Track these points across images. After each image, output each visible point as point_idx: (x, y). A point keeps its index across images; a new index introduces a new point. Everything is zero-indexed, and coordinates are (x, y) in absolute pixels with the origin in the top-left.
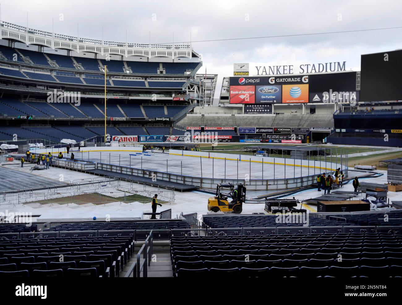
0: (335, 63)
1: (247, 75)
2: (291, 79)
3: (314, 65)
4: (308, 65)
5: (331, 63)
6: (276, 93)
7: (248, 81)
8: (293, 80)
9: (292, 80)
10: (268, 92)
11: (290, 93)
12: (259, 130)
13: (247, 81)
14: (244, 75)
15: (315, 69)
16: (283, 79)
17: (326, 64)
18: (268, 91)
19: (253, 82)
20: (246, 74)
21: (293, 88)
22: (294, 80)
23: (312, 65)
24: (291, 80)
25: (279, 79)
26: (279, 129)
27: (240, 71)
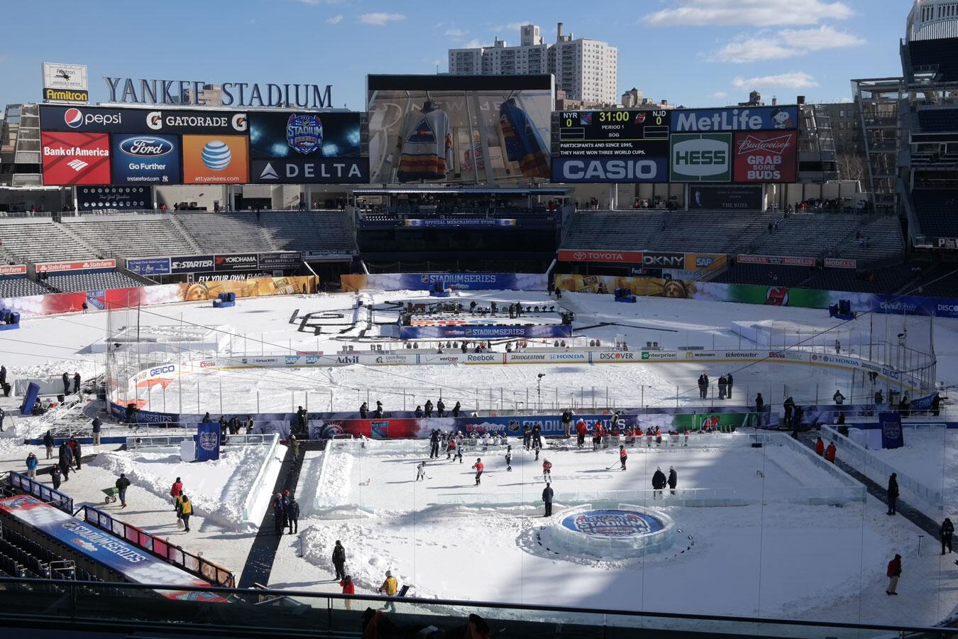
0: (307, 86)
1: (84, 101)
2: (203, 119)
3: (256, 85)
4: (241, 85)
5: (297, 86)
6: (168, 155)
7: (90, 118)
8: (210, 122)
9: (207, 122)
10: (146, 154)
11: (204, 156)
12: (178, 265)
13: (87, 120)
14: (75, 100)
15: (259, 97)
16: (183, 118)
17: (287, 86)
18: (146, 149)
19: (105, 121)
20: (82, 97)
21: (210, 145)
22: (213, 123)
23: (251, 87)
24: (205, 122)
25: (173, 118)
26: (229, 259)
27: (64, 87)
